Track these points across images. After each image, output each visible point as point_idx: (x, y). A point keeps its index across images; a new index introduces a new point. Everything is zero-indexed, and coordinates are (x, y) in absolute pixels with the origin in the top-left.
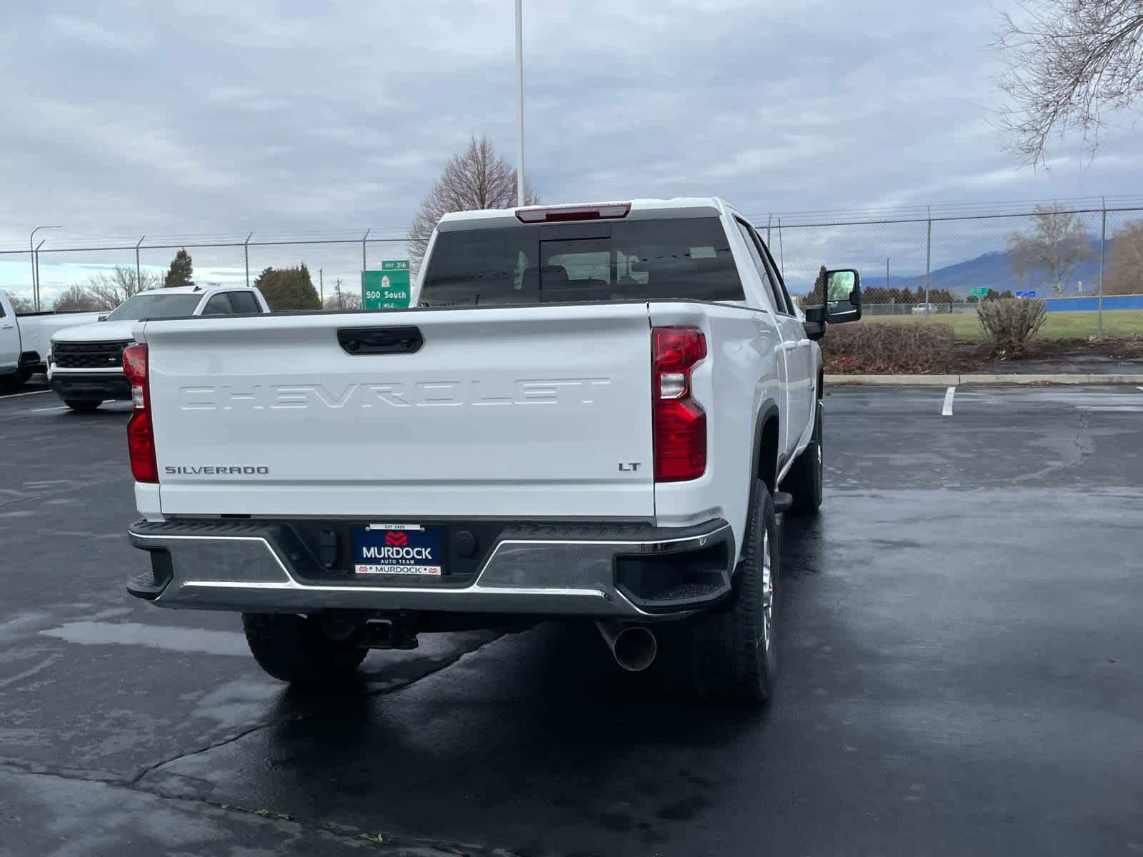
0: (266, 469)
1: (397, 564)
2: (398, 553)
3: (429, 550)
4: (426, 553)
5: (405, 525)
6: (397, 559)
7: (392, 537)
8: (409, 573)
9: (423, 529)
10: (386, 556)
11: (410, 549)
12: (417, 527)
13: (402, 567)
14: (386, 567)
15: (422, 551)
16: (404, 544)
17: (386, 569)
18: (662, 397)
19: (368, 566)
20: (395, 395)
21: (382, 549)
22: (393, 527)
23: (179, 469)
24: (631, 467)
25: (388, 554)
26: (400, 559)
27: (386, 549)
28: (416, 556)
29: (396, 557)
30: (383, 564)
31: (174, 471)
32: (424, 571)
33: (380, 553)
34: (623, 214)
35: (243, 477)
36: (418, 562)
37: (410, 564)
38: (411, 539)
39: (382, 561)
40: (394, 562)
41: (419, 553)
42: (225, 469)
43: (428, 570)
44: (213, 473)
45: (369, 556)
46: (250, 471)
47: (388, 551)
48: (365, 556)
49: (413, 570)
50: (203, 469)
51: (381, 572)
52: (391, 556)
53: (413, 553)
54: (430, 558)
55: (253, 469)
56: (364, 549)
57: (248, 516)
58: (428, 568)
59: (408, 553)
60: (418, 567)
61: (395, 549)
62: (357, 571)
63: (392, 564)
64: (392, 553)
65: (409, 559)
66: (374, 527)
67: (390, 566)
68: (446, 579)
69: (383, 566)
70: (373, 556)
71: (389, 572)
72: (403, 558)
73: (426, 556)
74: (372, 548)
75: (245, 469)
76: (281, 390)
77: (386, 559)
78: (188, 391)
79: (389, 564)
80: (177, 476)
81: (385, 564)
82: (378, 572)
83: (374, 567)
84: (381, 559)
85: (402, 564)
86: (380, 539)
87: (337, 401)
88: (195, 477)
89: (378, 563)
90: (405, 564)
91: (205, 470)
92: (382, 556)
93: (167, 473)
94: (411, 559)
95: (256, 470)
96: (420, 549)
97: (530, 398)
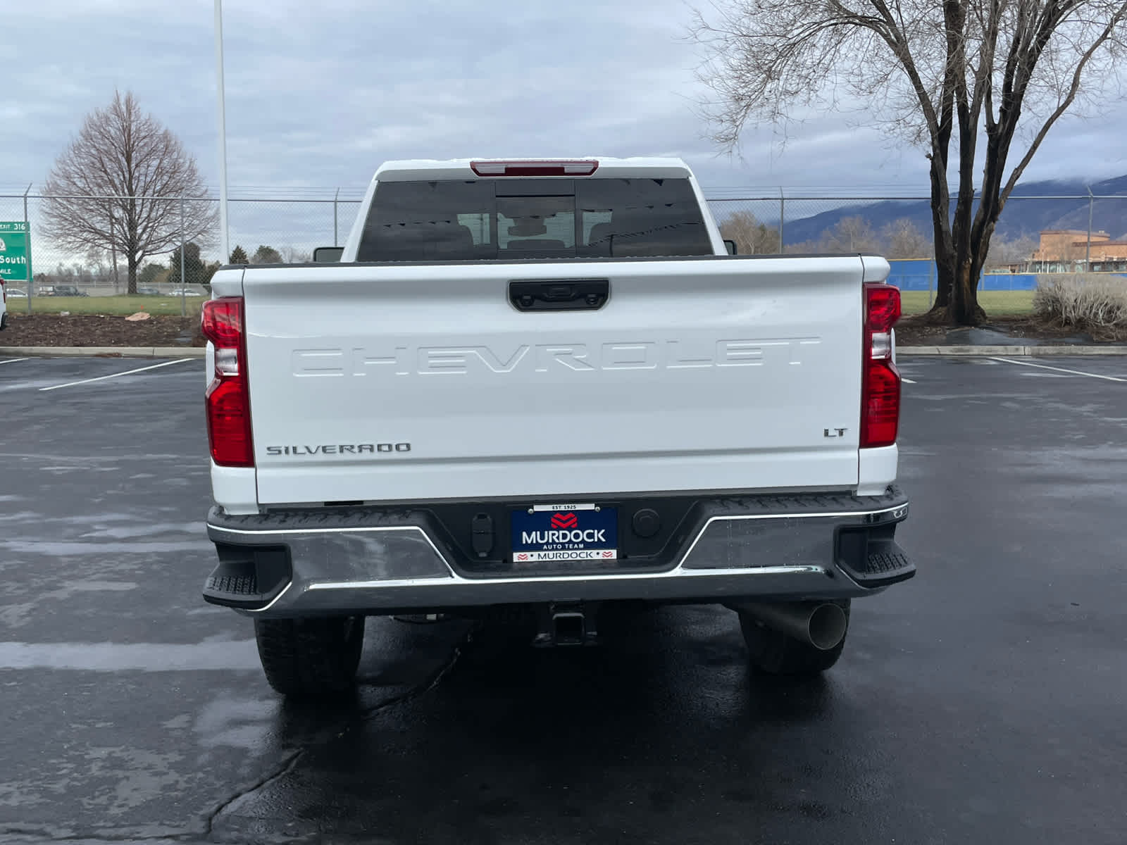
0: (408, 446)
1: (563, 548)
2: (565, 536)
3: (603, 531)
4: (599, 535)
5: (576, 505)
6: (563, 544)
7: (559, 519)
8: (578, 558)
9: (599, 508)
10: (550, 541)
11: (580, 532)
12: (591, 507)
13: (570, 552)
14: (551, 553)
15: (594, 533)
16: (573, 526)
17: (551, 556)
18: (873, 358)
19: (528, 554)
20: (578, 357)
21: (546, 532)
22: (563, 508)
23: (287, 449)
24: (837, 433)
25: (553, 540)
26: (567, 543)
27: (551, 532)
28: (586, 539)
29: (561, 541)
30: (546, 550)
31: (280, 452)
32: (597, 555)
33: (542, 538)
34: (589, 170)
35: (376, 455)
36: (588, 546)
37: (578, 549)
38: (584, 520)
39: (545, 547)
40: (560, 547)
41: (590, 536)
42: (352, 447)
43: (601, 554)
44: (334, 453)
45: (529, 542)
46: (386, 448)
47: (553, 535)
48: (524, 542)
49: (583, 555)
50: (321, 449)
51: (544, 560)
52: (557, 541)
53: (583, 536)
54: (603, 540)
55: (390, 446)
56: (524, 534)
57: (361, 502)
58: (601, 552)
59: (577, 536)
60: (589, 552)
61: (561, 532)
62: (515, 560)
63: (557, 549)
64: (558, 538)
65: (578, 543)
66: (537, 508)
67: (555, 552)
68: (623, 563)
69: (547, 553)
70: (534, 542)
71: (555, 559)
72: (570, 541)
73: (598, 538)
74: (534, 533)
75: (379, 446)
76: (431, 352)
77: (550, 544)
78: (304, 355)
79: (553, 549)
80: (283, 458)
81: (548, 550)
82: (541, 560)
83: (536, 554)
84: (543, 544)
85: (569, 549)
86: (544, 522)
87: (504, 366)
88: (308, 458)
89: (542, 550)
90: (573, 549)
91: (324, 449)
92: (545, 541)
93: (268, 454)
94: (581, 542)
95: (394, 448)
96: (592, 531)
97: (735, 359)
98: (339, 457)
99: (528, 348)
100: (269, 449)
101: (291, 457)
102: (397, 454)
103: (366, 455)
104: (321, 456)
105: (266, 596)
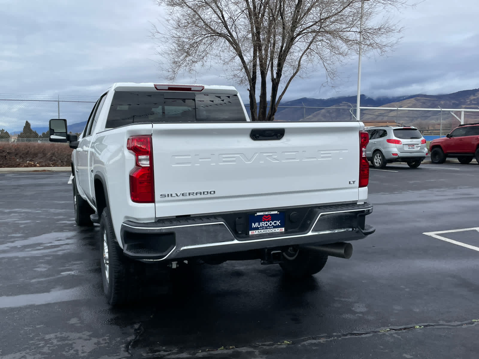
0: (214, 192)
1: (266, 229)
2: (267, 224)
3: (280, 221)
4: (278, 223)
5: (271, 212)
6: (266, 227)
7: (265, 218)
9: (278, 213)
10: (262, 226)
11: (272, 222)
12: (276, 212)
13: (269, 230)
14: (262, 230)
15: (276, 222)
16: (270, 220)
17: (262, 231)
18: (363, 156)
19: (255, 231)
20: (273, 157)
21: (260, 223)
22: (267, 213)
23: (168, 195)
24: (353, 182)
25: (263, 226)
26: (267, 226)
27: (262, 223)
28: (274, 225)
29: (265, 226)
30: (260, 230)
31: (165, 196)
32: (278, 230)
33: (259, 225)
34: (201, 90)
35: (202, 196)
36: (274, 227)
37: (271, 228)
38: (273, 218)
39: (260, 228)
40: (265, 228)
41: (275, 223)
42: (194, 193)
43: (279, 230)
44: (187, 196)
45: (255, 227)
46: (206, 193)
47: (263, 223)
48: (253, 227)
49: (273, 231)
50: (181, 194)
51: (260, 233)
52: (264, 226)
53: (273, 223)
54: (280, 224)
55: (208, 192)
56: (253, 224)
58: (279, 229)
59: (271, 223)
60: (275, 229)
61: (265, 222)
62: (250, 234)
63: (264, 229)
64: (264, 225)
65: (271, 226)
66: (258, 214)
67: (264, 230)
68: (286, 233)
69: (261, 230)
70: (256, 227)
71: (264, 233)
72: (269, 226)
73: (278, 224)
74: (256, 223)
76: (224, 156)
77: (262, 227)
78: (176, 158)
80: (167, 198)
81: (261, 229)
82: (259, 233)
83: (257, 231)
84: (259, 227)
85: (268, 229)
86: (260, 219)
87: (249, 160)
88: (177, 198)
89: (259, 229)
90: (269, 229)
91: (183, 195)
92: (260, 226)
93: (161, 197)
94: (272, 226)
95: (209, 193)
96: (276, 221)
97: (323, 157)
98: (188, 197)
99: (257, 154)
100: (161, 195)
101: (170, 198)
102: (210, 195)
103: (199, 196)
104: (181, 197)
105: (164, 254)
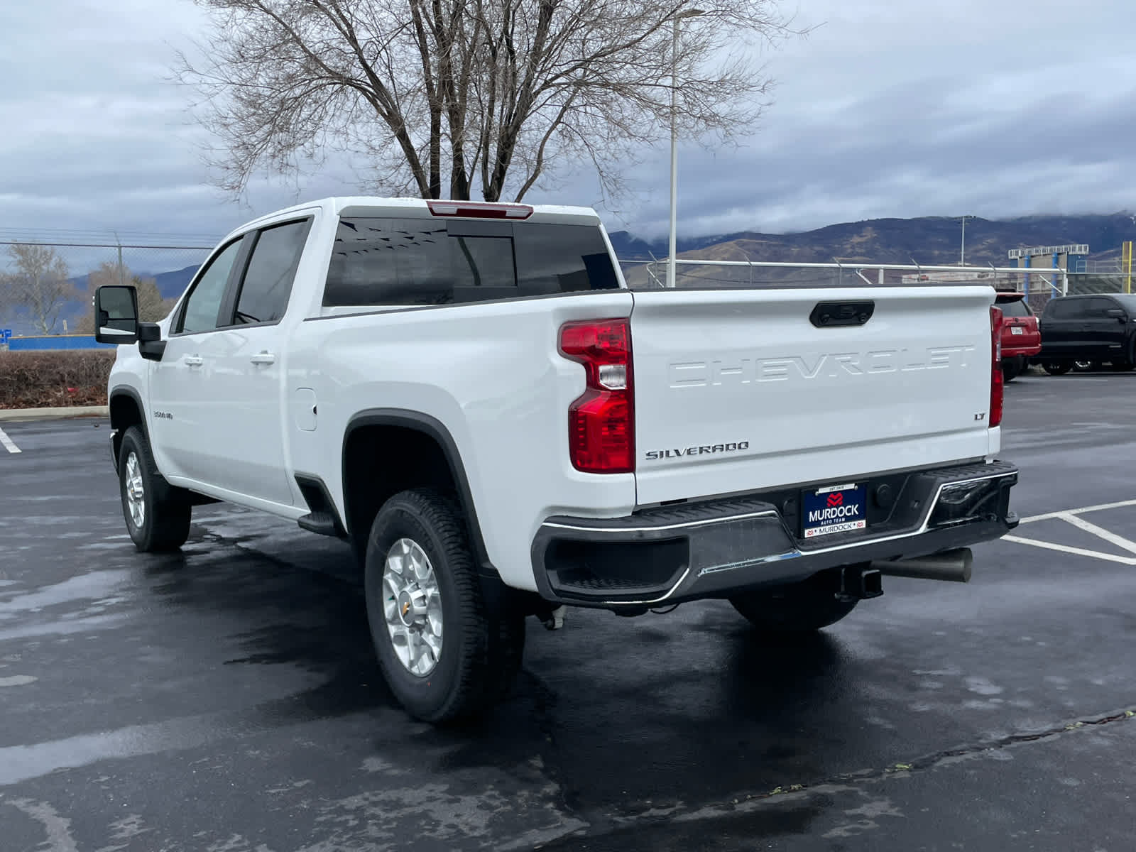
0: (747, 443)
1: (833, 523)
2: (834, 512)
3: (857, 505)
5: (844, 486)
6: (832, 519)
7: (832, 499)
8: (843, 530)
9: (856, 487)
10: (826, 518)
11: (843, 508)
12: (851, 486)
13: (838, 525)
14: (827, 527)
16: (840, 504)
17: (827, 530)
19: (814, 530)
20: (853, 364)
21: (824, 511)
22: (836, 489)
23: (662, 453)
27: (826, 510)
28: (847, 514)
29: (832, 517)
30: (823, 526)
31: (656, 456)
32: (854, 526)
33: (821, 516)
34: (525, 215)
35: (725, 454)
36: (848, 519)
37: (842, 522)
38: (847, 498)
39: (822, 523)
42: (709, 447)
43: (856, 525)
44: (696, 454)
45: (813, 520)
46: (732, 447)
47: (828, 512)
48: (811, 520)
49: (846, 527)
50: (686, 451)
52: (829, 517)
53: (845, 511)
54: (857, 513)
56: (811, 513)
57: (687, 500)
58: (856, 523)
59: (841, 511)
60: (849, 523)
61: (832, 509)
62: (806, 536)
63: (830, 524)
64: (830, 515)
65: (841, 518)
66: (821, 491)
67: (830, 526)
68: (870, 531)
69: (825, 527)
70: (816, 519)
71: (829, 532)
72: (837, 517)
73: (854, 512)
74: (816, 512)
75: (728, 445)
76: (766, 363)
77: (826, 520)
78: (678, 368)
79: (827, 525)
80: (659, 461)
81: (825, 525)
82: (822, 534)
83: (818, 529)
84: (821, 521)
85: (836, 523)
86: (824, 502)
87: (811, 373)
88: (677, 460)
89: (820, 526)
90: (839, 523)
91: (689, 452)
92: (823, 518)
93: (647, 459)
94: (843, 517)
95: (737, 446)
96: (850, 507)
97: (936, 363)
98: (699, 457)
99: (825, 358)
100: (648, 454)
101: (665, 460)
102: (736, 451)
103: (718, 454)
104: (685, 458)
105: (667, 585)
